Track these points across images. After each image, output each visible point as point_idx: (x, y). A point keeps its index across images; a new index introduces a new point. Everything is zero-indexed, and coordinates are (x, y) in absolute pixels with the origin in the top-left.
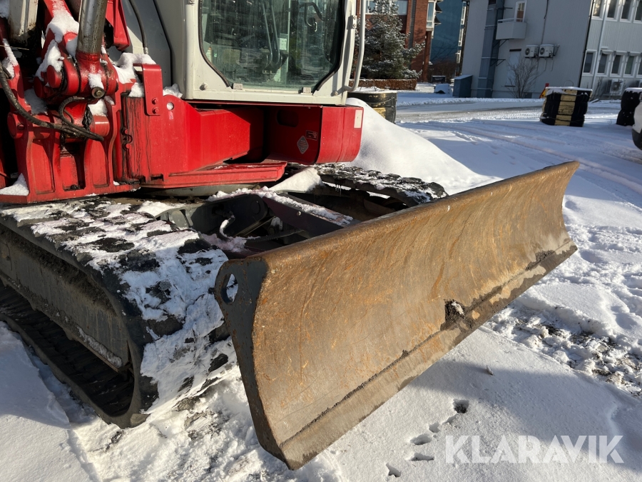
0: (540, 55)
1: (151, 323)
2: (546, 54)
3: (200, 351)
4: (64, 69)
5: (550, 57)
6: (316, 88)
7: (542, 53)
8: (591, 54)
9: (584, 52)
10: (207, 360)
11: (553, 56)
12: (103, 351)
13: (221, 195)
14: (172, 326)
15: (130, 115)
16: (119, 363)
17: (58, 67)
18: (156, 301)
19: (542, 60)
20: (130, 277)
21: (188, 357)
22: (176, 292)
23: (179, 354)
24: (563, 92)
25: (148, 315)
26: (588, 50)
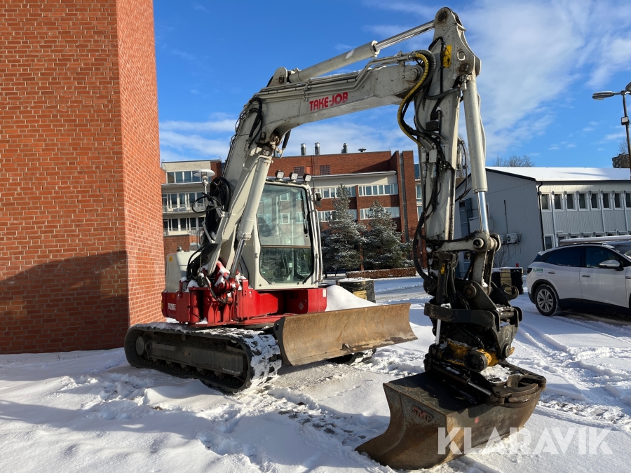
0: (508, 242)
1: (253, 351)
2: (513, 241)
3: (266, 363)
4: (226, 283)
5: (515, 243)
6: (305, 282)
7: (509, 241)
8: (549, 238)
9: (543, 237)
10: (268, 367)
11: (518, 241)
12: (233, 372)
13: (267, 327)
14: (258, 353)
15: (238, 296)
16: (239, 373)
17: (224, 283)
18: (254, 346)
19: (511, 246)
20: (246, 339)
21: (263, 364)
22: (259, 344)
23: (261, 362)
24: (501, 271)
25: (252, 349)
26: (545, 235)
